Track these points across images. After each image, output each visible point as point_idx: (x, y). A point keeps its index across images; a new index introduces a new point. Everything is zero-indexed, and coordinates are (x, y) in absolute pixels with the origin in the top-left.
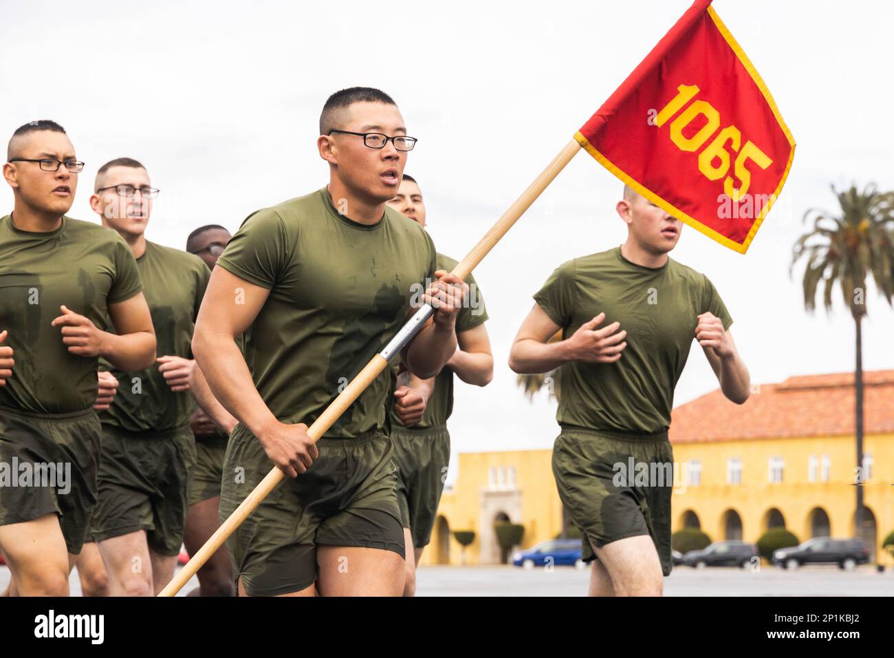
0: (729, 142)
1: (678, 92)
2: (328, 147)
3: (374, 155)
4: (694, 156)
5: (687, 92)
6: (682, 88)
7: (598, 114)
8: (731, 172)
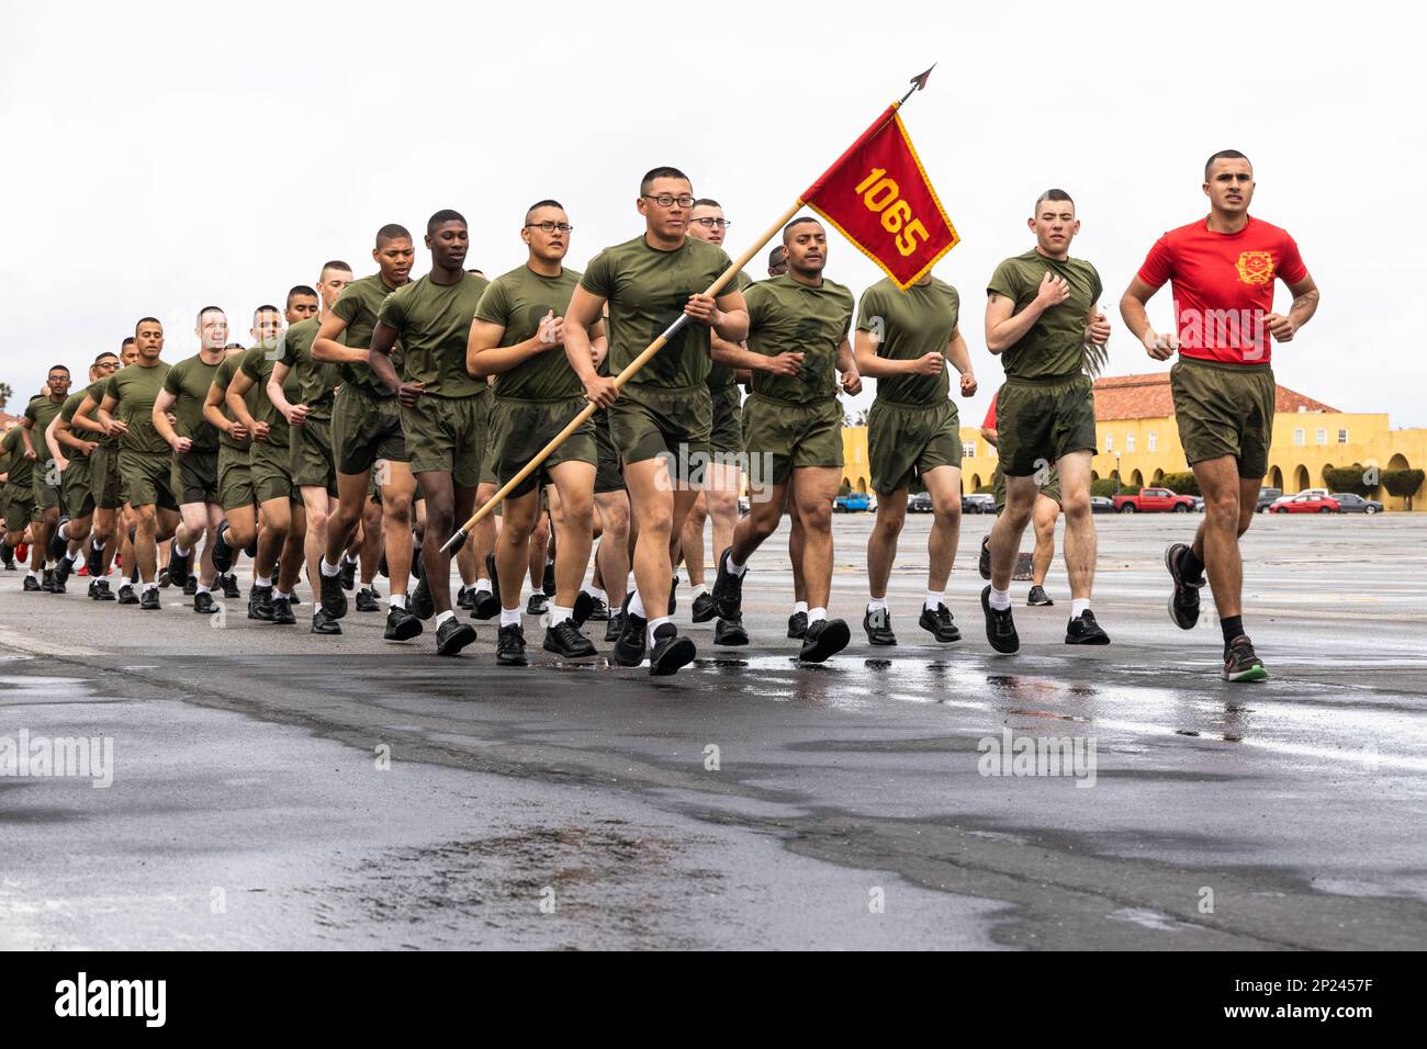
0: (902, 212)
1: (871, 173)
2: (642, 206)
3: (665, 210)
4: (879, 215)
5: (877, 173)
6: (875, 171)
7: (813, 187)
8: (901, 232)
